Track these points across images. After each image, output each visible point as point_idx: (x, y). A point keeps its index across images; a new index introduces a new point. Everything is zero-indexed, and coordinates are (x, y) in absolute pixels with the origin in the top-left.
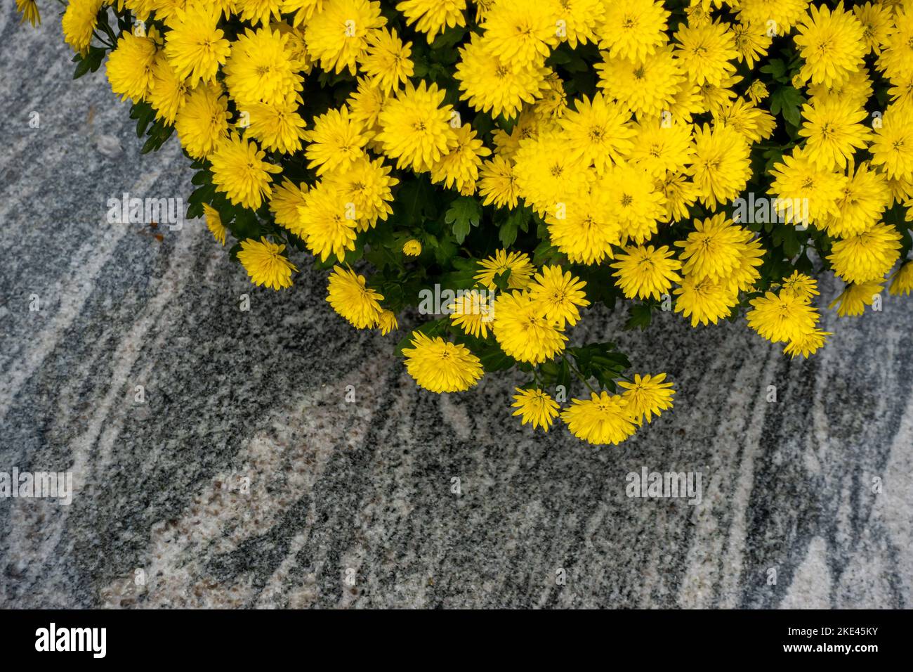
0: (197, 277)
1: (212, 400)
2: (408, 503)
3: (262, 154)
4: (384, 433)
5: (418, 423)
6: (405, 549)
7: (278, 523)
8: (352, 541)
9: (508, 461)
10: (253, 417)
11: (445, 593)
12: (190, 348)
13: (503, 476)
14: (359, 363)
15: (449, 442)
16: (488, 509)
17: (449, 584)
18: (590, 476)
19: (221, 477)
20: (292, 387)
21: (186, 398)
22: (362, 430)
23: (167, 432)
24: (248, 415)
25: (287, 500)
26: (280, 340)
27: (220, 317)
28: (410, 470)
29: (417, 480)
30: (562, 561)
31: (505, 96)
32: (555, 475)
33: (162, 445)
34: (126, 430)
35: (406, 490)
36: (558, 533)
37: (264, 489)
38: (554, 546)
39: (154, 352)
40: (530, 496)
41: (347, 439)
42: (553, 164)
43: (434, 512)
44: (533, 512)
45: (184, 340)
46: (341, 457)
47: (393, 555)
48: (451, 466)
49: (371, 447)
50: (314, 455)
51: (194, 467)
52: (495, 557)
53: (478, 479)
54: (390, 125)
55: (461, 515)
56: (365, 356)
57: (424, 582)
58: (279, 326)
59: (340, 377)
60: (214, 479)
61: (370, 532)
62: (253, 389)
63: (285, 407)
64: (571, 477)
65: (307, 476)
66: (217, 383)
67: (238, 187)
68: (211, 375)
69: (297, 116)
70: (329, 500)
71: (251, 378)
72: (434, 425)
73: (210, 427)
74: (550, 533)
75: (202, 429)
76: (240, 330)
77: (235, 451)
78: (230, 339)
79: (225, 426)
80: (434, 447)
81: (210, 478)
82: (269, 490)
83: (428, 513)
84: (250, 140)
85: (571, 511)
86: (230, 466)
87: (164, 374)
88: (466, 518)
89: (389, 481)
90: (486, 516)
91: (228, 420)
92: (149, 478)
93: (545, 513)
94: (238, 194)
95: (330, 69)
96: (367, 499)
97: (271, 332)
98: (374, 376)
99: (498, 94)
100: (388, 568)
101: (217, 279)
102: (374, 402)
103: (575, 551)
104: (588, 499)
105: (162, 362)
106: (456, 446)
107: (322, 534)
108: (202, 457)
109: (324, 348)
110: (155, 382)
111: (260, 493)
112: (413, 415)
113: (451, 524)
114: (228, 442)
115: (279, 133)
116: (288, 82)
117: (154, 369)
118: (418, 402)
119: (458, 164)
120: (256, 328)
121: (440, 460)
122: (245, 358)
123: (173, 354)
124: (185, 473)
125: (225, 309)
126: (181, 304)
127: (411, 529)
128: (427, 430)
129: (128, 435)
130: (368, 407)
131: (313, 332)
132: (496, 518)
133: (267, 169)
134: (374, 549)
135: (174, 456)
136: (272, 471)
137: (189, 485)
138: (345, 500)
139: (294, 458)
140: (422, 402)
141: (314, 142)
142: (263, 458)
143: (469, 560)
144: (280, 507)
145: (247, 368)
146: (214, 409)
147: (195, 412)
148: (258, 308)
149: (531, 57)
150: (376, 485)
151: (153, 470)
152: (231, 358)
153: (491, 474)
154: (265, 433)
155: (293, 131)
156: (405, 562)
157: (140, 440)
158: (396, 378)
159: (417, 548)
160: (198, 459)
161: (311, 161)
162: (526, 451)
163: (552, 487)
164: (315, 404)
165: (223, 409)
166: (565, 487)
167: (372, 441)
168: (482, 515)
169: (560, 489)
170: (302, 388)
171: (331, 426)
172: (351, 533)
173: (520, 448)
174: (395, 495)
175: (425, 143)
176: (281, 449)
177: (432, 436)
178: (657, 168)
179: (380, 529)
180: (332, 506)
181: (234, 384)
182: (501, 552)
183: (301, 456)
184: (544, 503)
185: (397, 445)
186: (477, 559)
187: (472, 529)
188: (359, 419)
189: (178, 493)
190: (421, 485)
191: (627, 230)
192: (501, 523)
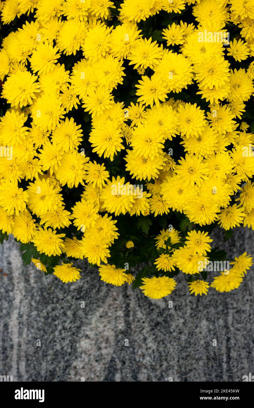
0: (28, 285)
1: (57, 333)
2: (154, 343)
3: (55, 232)
4: (131, 318)
5: (143, 308)
6: (162, 362)
7: (106, 373)
8: (139, 368)
9: (185, 309)
10: (76, 333)
11: (186, 373)
12: (38, 315)
13: (186, 316)
14: (108, 294)
15: (158, 311)
16: (186, 332)
17: (185, 369)
18: (219, 301)
19: (75, 364)
20: (86, 314)
21: (46, 337)
22: (122, 320)
23: (45, 354)
24: (74, 334)
25: (106, 362)
26: (73, 297)
27: (44, 298)
28: (148, 329)
29: (153, 332)
30: (225, 340)
31: (151, 171)
32: (206, 307)
33: (45, 361)
34: (28, 360)
35: (151, 338)
36: (218, 329)
37: (94, 361)
38: (219, 335)
39: (24, 323)
40: (201, 319)
41: (118, 327)
42: (178, 190)
43: (166, 342)
44: (204, 325)
45: (34, 313)
46: (118, 335)
47: (158, 367)
48: (164, 320)
49: (129, 326)
50: (107, 339)
51: (62, 364)
52: (198, 350)
53: (177, 321)
54: (106, 200)
55: (177, 339)
56: (109, 290)
57: (175, 372)
58: (70, 291)
59: (103, 302)
60: (72, 366)
61: (145, 361)
62: (71, 322)
63: (87, 324)
64: (212, 305)
65: (109, 349)
66: (56, 326)
67: (49, 249)
68: (51, 323)
69: (66, 211)
70: (122, 355)
71: (68, 318)
72: (149, 307)
73: (61, 345)
74: (215, 331)
75: (58, 347)
76: (55, 300)
77: (75, 350)
78: (52, 305)
79: (67, 342)
80: (154, 316)
81: (70, 366)
82: (97, 361)
83: (163, 343)
84: (48, 228)
85: (218, 319)
86: (76, 358)
87: (32, 331)
88: (180, 339)
89: (142, 337)
90: (187, 335)
91: (67, 339)
92: (46, 377)
93: (209, 324)
94: (50, 252)
95: (72, 187)
96: (137, 348)
97: (68, 295)
98: (117, 297)
99: (148, 171)
100: (158, 373)
101: (36, 282)
102: (122, 307)
103: (228, 334)
104: (223, 311)
105: (30, 326)
106: (162, 312)
107: (126, 370)
108: (64, 358)
109: (91, 293)
110: (30, 335)
111: (93, 364)
112: (139, 306)
113: (175, 344)
114: (71, 348)
115: (60, 221)
116: (57, 199)
117: (28, 330)
118: (139, 300)
119: (139, 205)
120: (61, 296)
121: (159, 320)
122: (62, 311)
123: (33, 321)
124: (60, 368)
125: (45, 293)
126: (26, 299)
127: (160, 353)
128: (148, 310)
129: (29, 362)
130: (120, 310)
131: (84, 289)
132: (191, 334)
133: (60, 237)
134: (149, 367)
135: (52, 363)
136: (94, 352)
137: (63, 373)
138: (128, 352)
139: (100, 344)
140: (140, 299)
141: (75, 219)
142: (88, 349)
143: (188, 356)
144: (104, 366)
145: (65, 314)
146: (59, 336)
147: (52, 341)
148: (58, 288)
149: (157, 151)
150: (138, 341)
151: (46, 372)
152: (56, 313)
153: (181, 317)
154: (84, 338)
155: (66, 218)
156: (164, 367)
157: (35, 362)
158: (126, 294)
159: (166, 360)
160: (62, 360)
161: (77, 227)
162: (191, 302)
163: (207, 312)
164: (98, 318)
165: (63, 335)
166: (212, 310)
167: (128, 324)
168: (185, 335)
169: (210, 312)
170: (90, 313)
171: (109, 324)
172: (137, 365)
173: (187, 301)
174: (147, 342)
175: (124, 202)
176: (94, 342)
177: (151, 312)
178: (221, 175)
179: (148, 358)
180: (124, 357)
181: (62, 323)
182: (199, 347)
183: (103, 342)
184: (207, 319)
185: (139, 321)
186: (191, 354)
187: (184, 342)
188: (119, 317)
189: (60, 377)
190: (156, 333)
191: (219, 204)
192: (194, 335)
